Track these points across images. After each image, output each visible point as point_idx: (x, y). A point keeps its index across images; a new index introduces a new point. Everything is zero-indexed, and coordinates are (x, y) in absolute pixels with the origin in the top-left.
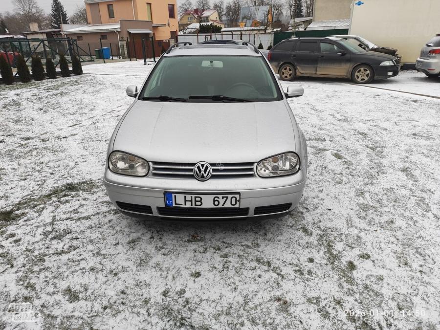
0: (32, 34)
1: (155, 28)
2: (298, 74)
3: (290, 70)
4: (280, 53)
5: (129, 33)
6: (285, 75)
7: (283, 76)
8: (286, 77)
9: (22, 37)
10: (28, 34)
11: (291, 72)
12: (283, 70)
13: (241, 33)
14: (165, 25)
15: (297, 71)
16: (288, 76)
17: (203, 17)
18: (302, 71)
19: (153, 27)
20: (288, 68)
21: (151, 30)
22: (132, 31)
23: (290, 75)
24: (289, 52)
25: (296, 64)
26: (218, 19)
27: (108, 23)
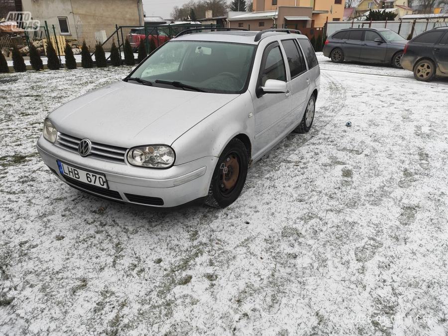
0: (206, 20)
1: (315, 15)
2: (438, 73)
3: (428, 67)
4: (420, 45)
5: (285, 20)
6: (420, 73)
7: (418, 75)
8: (422, 76)
9: (199, 23)
10: (203, 21)
11: (429, 70)
12: (419, 68)
13: (415, 21)
14: (327, 12)
15: (437, 69)
16: (425, 75)
17: (387, 2)
18: (444, 71)
19: (313, 14)
20: (426, 65)
21: (309, 17)
22: (289, 18)
23: (427, 74)
24: (431, 45)
25: (437, 60)
26: (406, 5)
27: (271, 10)
